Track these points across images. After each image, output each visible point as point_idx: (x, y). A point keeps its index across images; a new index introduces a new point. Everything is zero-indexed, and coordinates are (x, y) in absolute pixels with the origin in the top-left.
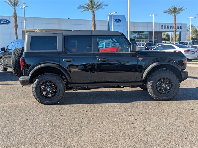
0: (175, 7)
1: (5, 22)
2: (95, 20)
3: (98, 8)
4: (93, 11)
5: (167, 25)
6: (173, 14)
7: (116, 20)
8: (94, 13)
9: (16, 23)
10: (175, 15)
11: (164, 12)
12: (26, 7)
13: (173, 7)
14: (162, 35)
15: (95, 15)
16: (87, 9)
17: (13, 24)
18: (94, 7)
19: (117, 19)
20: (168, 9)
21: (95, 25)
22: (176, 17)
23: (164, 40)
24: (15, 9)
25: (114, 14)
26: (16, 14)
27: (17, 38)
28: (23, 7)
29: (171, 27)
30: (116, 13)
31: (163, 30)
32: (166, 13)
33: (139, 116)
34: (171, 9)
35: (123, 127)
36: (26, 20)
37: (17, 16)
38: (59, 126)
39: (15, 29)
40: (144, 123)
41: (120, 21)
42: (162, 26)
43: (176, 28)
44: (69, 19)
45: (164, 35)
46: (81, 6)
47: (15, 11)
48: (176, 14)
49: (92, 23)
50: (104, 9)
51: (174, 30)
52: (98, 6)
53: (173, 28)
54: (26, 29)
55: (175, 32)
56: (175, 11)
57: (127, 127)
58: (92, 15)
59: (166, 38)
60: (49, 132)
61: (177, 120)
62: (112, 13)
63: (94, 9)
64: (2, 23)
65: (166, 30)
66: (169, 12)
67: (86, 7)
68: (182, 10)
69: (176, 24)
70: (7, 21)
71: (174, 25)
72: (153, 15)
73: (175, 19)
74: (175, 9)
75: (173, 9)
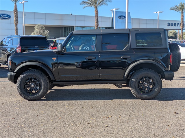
0: (183, 4)
1: (6, 17)
2: (98, 17)
3: (102, 4)
4: (96, 7)
5: (173, 23)
6: (180, 11)
7: (120, 17)
8: (97, 9)
9: (16, 18)
10: (182, 13)
11: (171, 9)
12: (25, 2)
13: (180, 3)
14: (169, 32)
15: (98, 11)
16: (90, 5)
17: (13, 19)
18: (97, 3)
19: (121, 15)
21: (97, 21)
22: (184, 14)
23: (171, 38)
24: (16, 4)
25: (116, 10)
26: (17, 9)
27: (17, 34)
28: (22, 2)
29: (178, 24)
30: (118, 9)
31: (170, 27)
32: (173, 10)
33: (117, 118)
34: (178, 6)
35: (97, 129)
36: (25, 15)
37: (18, 11)
38: (30, 127)
39: (15, 24)
40: (120, 126)
41: (124, 18)
42: (169, 24)
43: (183, 26)
44: (71, 14)
45: (171, 33)
46: (84, 1)
47: (16, 5)
48: (183, 11)
49: (95, 19)
50: (107, 5)
51: (181, 28)
52: (101, 2)
53: (180, 26)
54: (24, 24)
55: (182, 30)
56: (182, 8)
57: (100, 130)
58: (95, 11)
59: (173, 36)
60: (18, 133)
61: (155, 124)
62: (114, 10)
63: (97, 5)
64: (2, 18)
65: (173, 27)
66: (176, 9)
67: (89, 3)
69: (183, 22)
70: (7, 15)
71: (181, 22)
72: (158, 12)
73: (183, 16)
74: (182, 6)
75: (181, 6)
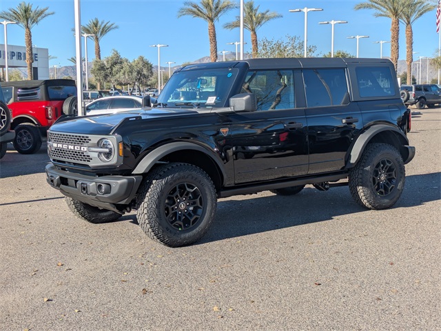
0: (27, 5)
6: (22, 24)
10: (27, 27)
13: (20, 5)
20: (10, 10)
22: (31, 30)
29: (19, 54)
32: (6, 18)
34: (17, 10)
43: (31, 58)
48: (30, 25)
56: (27, 17)
66: (13, 17)
68: (43, 15)
69: (31, 49)
71: (27, 50)
73: (29, 36)
74: (26, 11)
75: (23, 12)
